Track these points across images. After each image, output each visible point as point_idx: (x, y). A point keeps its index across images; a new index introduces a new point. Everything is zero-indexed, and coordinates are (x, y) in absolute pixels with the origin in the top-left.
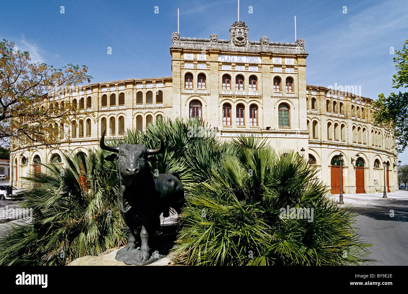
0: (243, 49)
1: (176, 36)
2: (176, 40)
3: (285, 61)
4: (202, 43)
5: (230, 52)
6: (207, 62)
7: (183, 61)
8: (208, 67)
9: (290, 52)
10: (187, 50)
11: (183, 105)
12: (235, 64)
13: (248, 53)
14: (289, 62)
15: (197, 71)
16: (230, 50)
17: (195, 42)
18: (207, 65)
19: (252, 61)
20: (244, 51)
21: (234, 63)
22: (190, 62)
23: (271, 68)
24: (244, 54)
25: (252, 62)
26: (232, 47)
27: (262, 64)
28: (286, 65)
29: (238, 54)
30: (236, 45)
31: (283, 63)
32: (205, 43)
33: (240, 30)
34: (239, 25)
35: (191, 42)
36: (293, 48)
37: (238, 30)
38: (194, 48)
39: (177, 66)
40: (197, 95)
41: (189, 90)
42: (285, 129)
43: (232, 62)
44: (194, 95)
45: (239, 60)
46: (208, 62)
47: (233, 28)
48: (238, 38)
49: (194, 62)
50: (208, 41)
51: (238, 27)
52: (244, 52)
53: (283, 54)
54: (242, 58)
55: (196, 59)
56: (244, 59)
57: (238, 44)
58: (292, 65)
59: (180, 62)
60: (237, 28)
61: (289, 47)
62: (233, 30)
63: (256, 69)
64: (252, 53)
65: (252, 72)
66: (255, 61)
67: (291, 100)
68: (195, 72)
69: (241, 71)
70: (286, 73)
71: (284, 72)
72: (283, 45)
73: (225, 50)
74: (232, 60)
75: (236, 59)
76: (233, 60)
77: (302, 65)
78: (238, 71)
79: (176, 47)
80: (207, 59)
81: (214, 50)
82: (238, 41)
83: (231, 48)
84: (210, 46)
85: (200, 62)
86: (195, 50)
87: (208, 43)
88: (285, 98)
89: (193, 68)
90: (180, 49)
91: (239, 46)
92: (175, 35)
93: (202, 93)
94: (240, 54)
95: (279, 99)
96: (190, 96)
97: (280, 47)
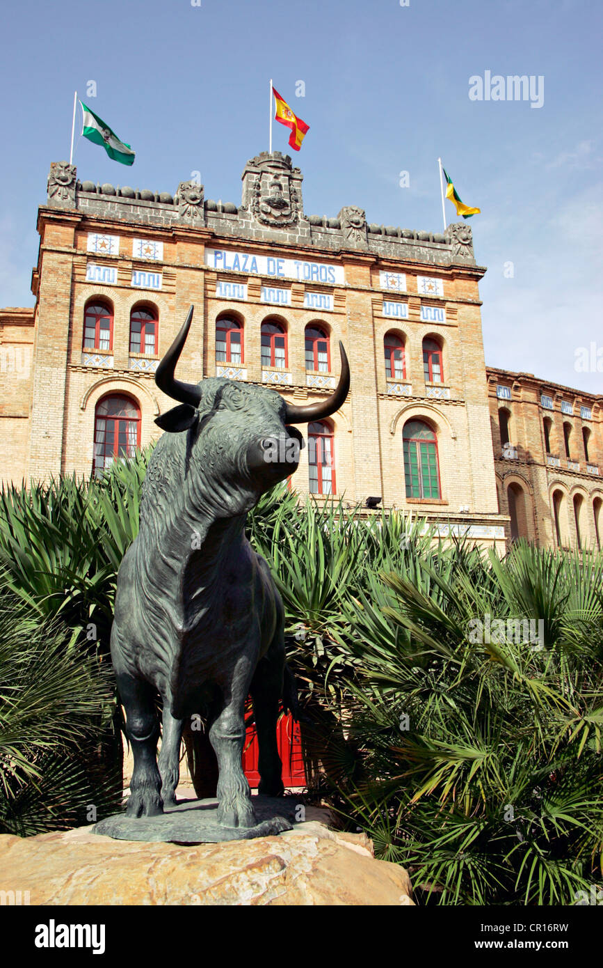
0: (285, 236)
1: (63, 174)
2: (61, 185)
3: (416, 285)
4: (150, 204)
5: (245, 241)
6: (165, 268)
7: (84, 255)
8: (169, 282)
9: (431, 258)
10: (99, 221)
11: (74, 409)
12: (258, 282)
13: (301, 249)
14: (430, 287)
15: (128, 295)
16: (243, 236)
17: (128, 200)
18: (166, 275)
19: (315, 276)
20: (287, 242)
21: (257, 277)
22: (107, 260)
23: (374, 302)
24: (288, 251)
25: (315, 280)
26: (252, 226)
27: (345, 289)
28: (422, 298)
29: (269, 250)
30: (265, 222)
31: (410, 289)
32: (161, 206)
33: (276, 177)
34: (272, 164)
35: (111, 198)
36: (438, 247)
37: (272, 177)
38: (123, 217)
39: (60, 272)
40: (126, 375)
41: (98, 356)
42: (429, 508)
43: (249, 273)
44: (116, 374)
45: (271, 270)
46: (168, 266)
47: (254, 169)
48: (269, 202)
49: (121, 263)
50: (171, 202)
51: (270, 170)
52: (289, 247)
53: (410, 263)
54: (281, 264)
55: (130, 252)
56: (291, 269)
57: (271, 220)
58: (438, 300)
59: (70, 258)
60: (265, 172)
61: (427, 244)
62: (255, 175)
63: (329, 301)
64: (314, 250)
65: (314, 310)
66: (324, 277)
67: (443, 408)
68: (124, 297)
69: (280, 304)
70: (421, 322)
71: (417, 318)
72: (408, 237)
73: (227, 235)
74: (248, 267)
75: (264, 265)
76: (252, 269)
77: (470, 300)
78: (269, 305)
79: (62, 209)
80: (165, 257)
81: (190, 230)
82: (269, 209)
83: (246, 230)
84: (177, 216)
85: (140, 264)
86: (125, 224)
87: (170, 207)
88: (422, 402)
89: (116, 283)
90: (75, 215)
91: (273, 225)
92: (60, 171)
93: (144, 370)
94: (274, 250)
95: (403, 404)
96: (100, 377)
97: (401, 240)
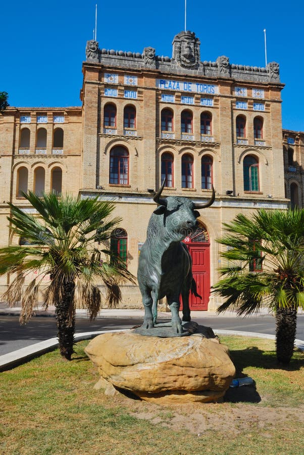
0: (192, 73)
1: (92, 46)
2: (92, 51)
3: (251, 93)
4: (131, 59)
5: (174, 75)
6: (138, 89)
7: (103, 84)
8: (141, 95)
9: (259, 80)
10: (109, 68)
11: (101, 153)
12: (180, 94)
13: (200, 78)
14: (258, 94)
15: (123, 102)
16: (173, 72)
17: (121, 57)
18: (139, 92)
19: (205, 90)
20: (193, 75)
21: (179, 92)
22: (113, 87)
23: (232, 102)
24: (193, 79)
25: (205, 92)
26: (177, 67)
27: (219, 96)
28: (254, 100)
29: (185, 79)
30: (183, 66)
31: (248, 95)
32: (136, 59)
33: (188, 43)
34: (186, 37)
35: (114, 56)
36: (263, 74)
37: (186, 43)
38: (120, 65)
39: (93, 92)
40: (122, 138)
41: (111, 130)
42: (254, 195)
43: (176, 90)
44: (118, 138)
45: (186, 88)
46: (140, 88)
47: (178, 40)
48: (185, 56)
49: (119, 87)
50: (140, 57)
51: (185, 40)
52: (194, 77)
53: (249, 83)
54: (190, 85)
55: (123, 82)
56: (194, 88)
57: (186, 65)
58: (262, 100)
59: (97, 86)
60: (184, 41)
61: (257, 73)
62: (178, 43)
63: (211, 103)
64: (205, 78)
65: (205, 107)
66: (209, 91)
67: (262, 151)
68: (121, 103)
69: (190, 104)
70: (253, 111)
71: (251, 109)
72: (248, 70)
73: (166, 72)
74: (175, 87)
75: (182, 87)
76: (177, 88)
77: (276, 100)
78: (184, 105)
79: (93, 63)
80: (138, 84)
81: (149, 71)
82: (185, 59)
83: (174, 70)
84: (144, 64)
85: (128, 88)
86: (120, 69)
87: (140, 60)
88: (252, 148)
89: (117, 96)
90: (99, 66)
91: (186, 67)
92: (91, 45)
93: (130, 135)
94: (187, 79)
95: (244, 149)
96: (112, 139)
97: (245, 72)
